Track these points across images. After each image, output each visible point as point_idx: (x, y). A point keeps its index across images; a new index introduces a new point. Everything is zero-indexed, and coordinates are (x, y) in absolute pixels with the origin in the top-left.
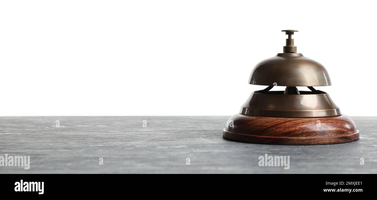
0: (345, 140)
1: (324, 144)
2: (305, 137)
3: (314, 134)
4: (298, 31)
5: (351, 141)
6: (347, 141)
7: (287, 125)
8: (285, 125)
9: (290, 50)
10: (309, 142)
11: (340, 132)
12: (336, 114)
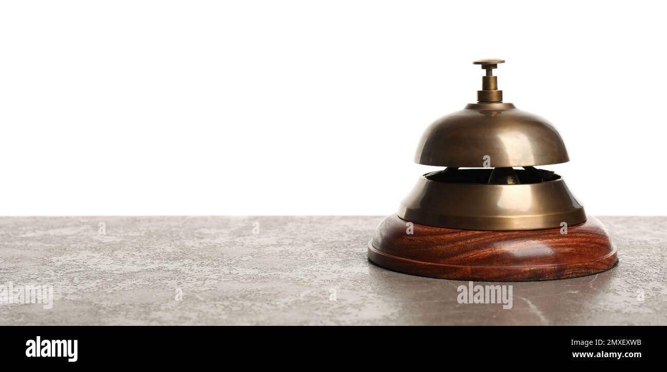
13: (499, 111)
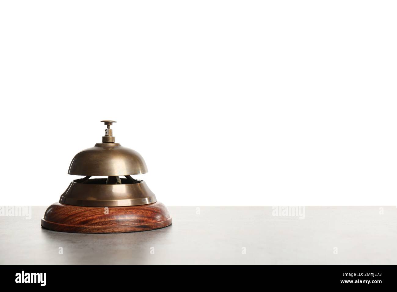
0: (143, 228)
1: (119, 232)
2: (101, 226)
3: (110, 223)
4: (116, 122)
5: (151, 229)
6: (146, 229)
7: (86, 214)
8: (84, 214)
9: (108, 141)
10: (104, 231)
11: (138, 221)
12: (148, 203)
13: (113, 147)
